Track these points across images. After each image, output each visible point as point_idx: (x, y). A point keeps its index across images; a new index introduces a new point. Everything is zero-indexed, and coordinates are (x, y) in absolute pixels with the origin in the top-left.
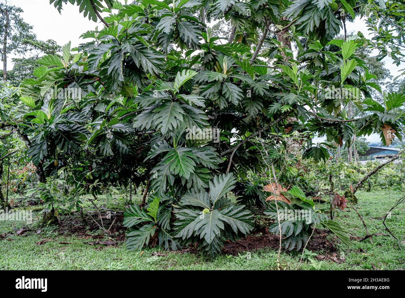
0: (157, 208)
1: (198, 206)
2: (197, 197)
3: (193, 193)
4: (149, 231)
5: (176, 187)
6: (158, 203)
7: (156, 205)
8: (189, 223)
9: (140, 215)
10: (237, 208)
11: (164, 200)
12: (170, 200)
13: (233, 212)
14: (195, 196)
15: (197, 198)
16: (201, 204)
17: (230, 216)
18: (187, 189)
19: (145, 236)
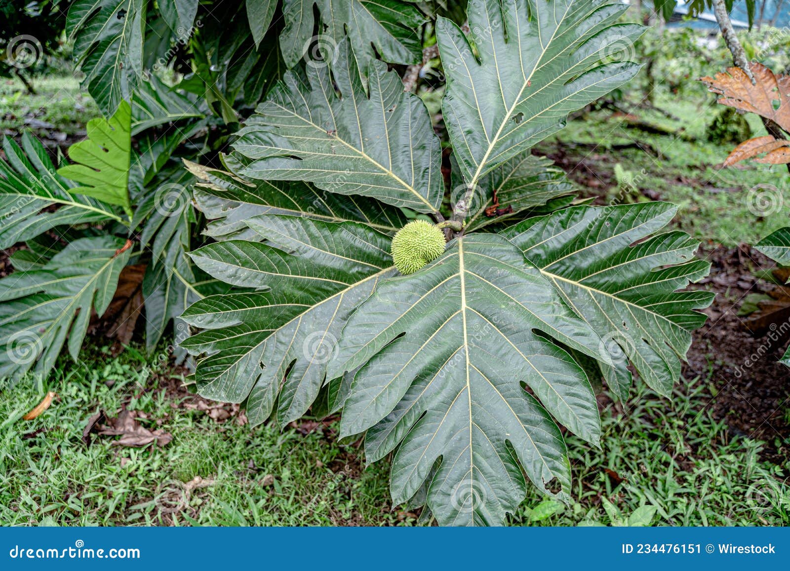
0: (123, 160)
1: (357, 198)
2: (346, 122)
3: (320, 94)
4: (94, 269)
5: (220, 55)
6: (125, 140)
7: (113, 149)
8: (295, 313)
9: (53, 187)
10: (629, 224)
11: (170, 117)
12: (196, 120)
13: (600, 250)
14: (329, 114)
15: (344, 132)
16: (377, 180)
17: (577, 274)
18: (284, 68)
19: (73, 300)
